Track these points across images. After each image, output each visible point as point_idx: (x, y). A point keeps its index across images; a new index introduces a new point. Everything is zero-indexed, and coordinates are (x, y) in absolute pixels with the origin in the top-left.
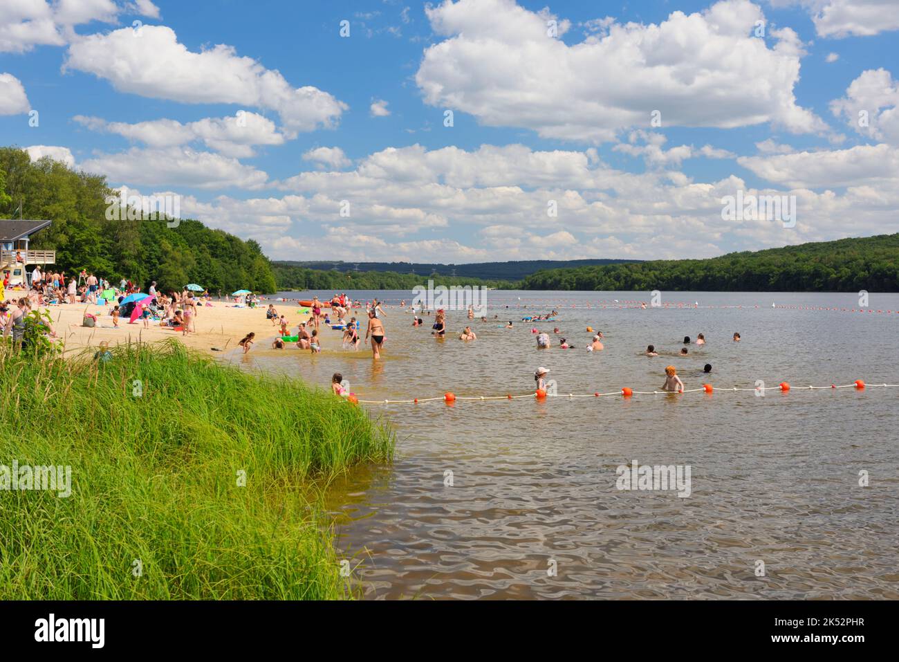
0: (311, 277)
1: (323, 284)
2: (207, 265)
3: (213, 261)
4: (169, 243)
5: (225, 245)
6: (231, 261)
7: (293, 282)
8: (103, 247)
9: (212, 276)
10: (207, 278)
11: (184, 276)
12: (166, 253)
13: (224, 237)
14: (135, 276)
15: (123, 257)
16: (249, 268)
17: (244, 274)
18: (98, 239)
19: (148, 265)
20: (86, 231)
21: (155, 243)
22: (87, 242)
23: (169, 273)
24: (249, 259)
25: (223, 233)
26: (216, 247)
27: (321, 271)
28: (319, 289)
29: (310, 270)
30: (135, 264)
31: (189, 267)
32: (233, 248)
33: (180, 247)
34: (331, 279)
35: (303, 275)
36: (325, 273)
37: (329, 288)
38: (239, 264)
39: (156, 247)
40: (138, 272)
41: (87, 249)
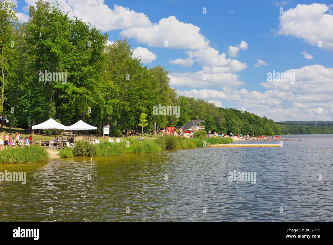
0: (302, 129)
1: (308, 132)
2: (248, 126)
3: (250, 124)
4: (234, 119)
5: (254, 119)
6: (256, 125)
7: (294, 131)
8: (214, 123)
9: (250, 130)
10: (248, 130)
11: (239, 130)
12: (233, 123)
13: (254, 116)
14: (223, 131)
15: (220, 125)
16: (263, 127)
17: (261, 129)
18: (213, 121)
19: (228, 127)
20: (210, 119)
21: (230, 119)
22: (210, 122)
23: (234, 129)
24: (263, 124)
25: (254, 114)
26: (251, 120)
27: (307, 126)
28: (306, 134)
29: (301, 125)
30: (223, 127)
31: (241, 127)
32: (257, 120)
33: (238, 121)
34: (311, 129)
35: (299, 128)
36: (309, 127)
37: (310, 134)
38: (259, 125)
39: (230, 121)
40: (224, 129)
41: (210, 124)
